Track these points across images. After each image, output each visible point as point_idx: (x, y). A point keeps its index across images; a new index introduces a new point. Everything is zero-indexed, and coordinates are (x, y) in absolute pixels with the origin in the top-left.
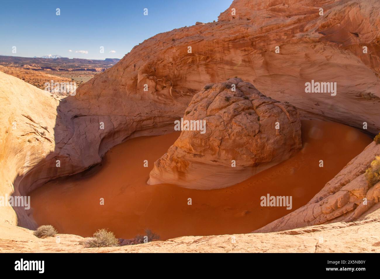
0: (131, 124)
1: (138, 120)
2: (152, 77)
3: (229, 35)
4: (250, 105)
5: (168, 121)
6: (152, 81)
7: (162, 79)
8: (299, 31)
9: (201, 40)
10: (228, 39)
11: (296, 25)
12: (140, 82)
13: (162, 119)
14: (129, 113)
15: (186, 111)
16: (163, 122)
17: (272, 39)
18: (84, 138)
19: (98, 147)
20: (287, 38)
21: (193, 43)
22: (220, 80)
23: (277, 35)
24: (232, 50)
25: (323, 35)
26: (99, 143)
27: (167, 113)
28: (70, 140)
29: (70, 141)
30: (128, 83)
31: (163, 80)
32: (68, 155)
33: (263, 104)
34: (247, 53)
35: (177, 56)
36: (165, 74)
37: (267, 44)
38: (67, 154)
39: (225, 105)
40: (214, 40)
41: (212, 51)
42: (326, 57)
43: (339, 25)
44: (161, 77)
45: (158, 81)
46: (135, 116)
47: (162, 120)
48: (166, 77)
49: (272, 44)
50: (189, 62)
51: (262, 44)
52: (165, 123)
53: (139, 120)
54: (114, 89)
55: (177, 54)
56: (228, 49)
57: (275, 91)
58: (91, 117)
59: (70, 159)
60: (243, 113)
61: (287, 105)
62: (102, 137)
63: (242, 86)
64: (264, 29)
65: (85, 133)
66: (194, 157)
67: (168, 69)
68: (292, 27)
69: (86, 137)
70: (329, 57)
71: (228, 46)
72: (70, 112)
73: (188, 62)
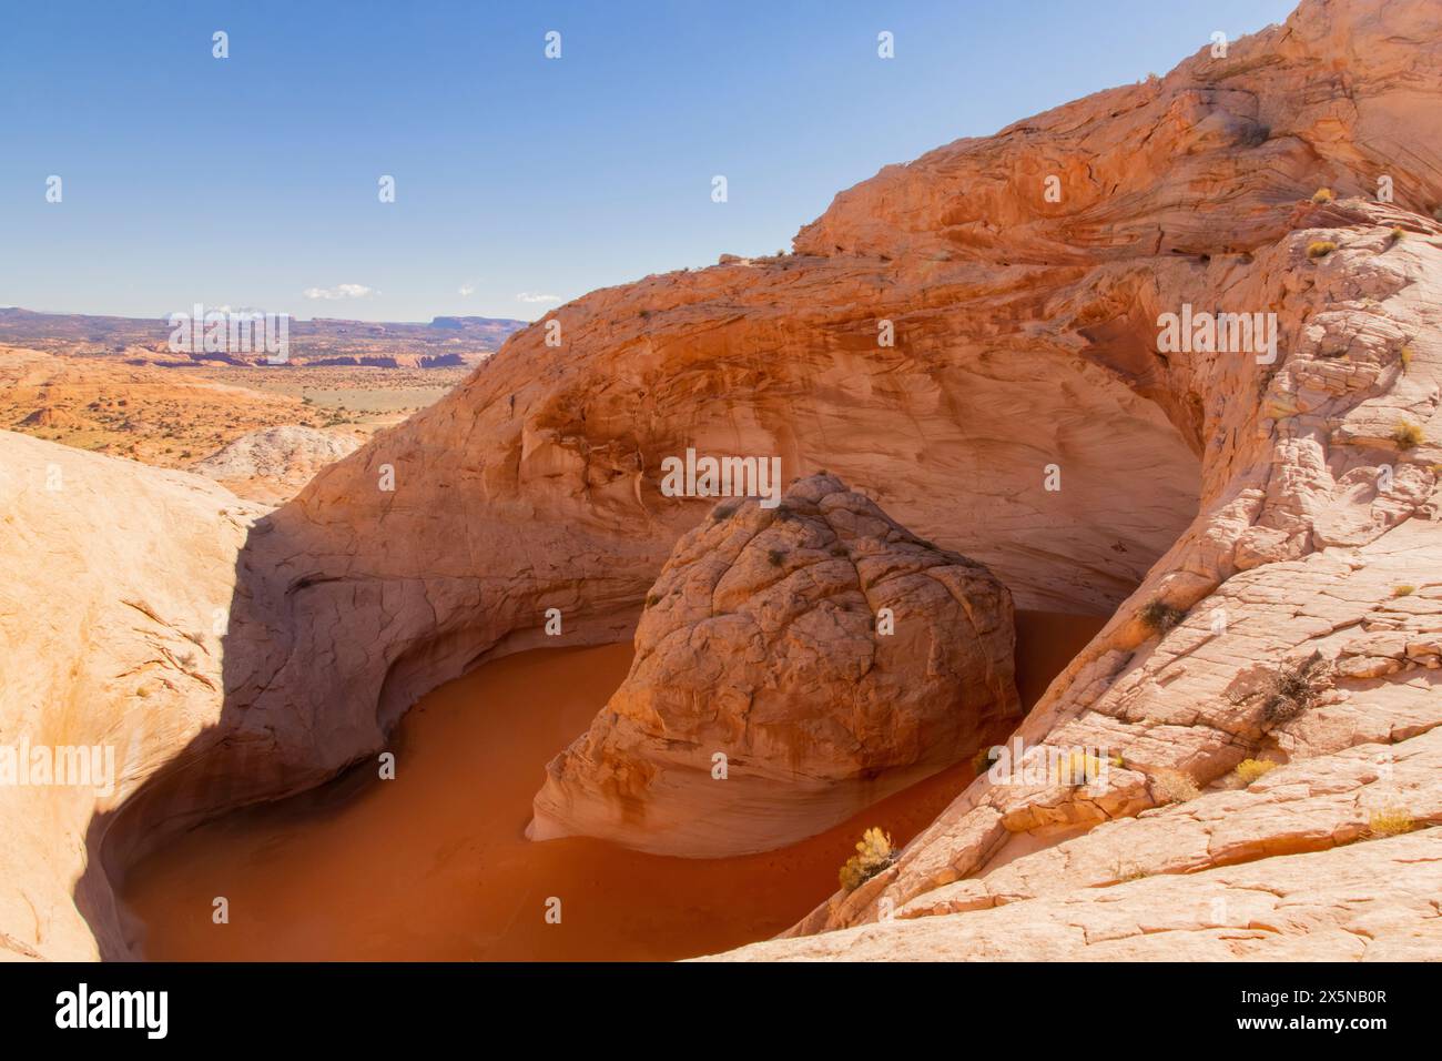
0: (498, 606)
1: (521, 592)
2: (573, 438)
3: (826, 305)
4: (848, 578)
5: (630, 593)
6: (574, 452)
7: (607, 446)
8: (1030, 316)
9: (736, 317)
10: (822, 320)
11: (1022, 294)
12: (531, 456)
13: (609, 588)
14: (489, 569)
15: (650, 593)
16: (612, 595)
17: (957, 328)
18: (329, 661)
19: (375, 695)
20: (999, 333)
21: (709, 326)
22: (807, 452)
23: (971, 319)
24: (837, 356)
25: (1088, 343)
26: (381, 680)
27: (627, 565)
28: (278, 676)
29: (280, 678)
30: (487, 462)
31: (611, 448)
32: (268, 732)
33: (891, 575)
34: (885, 367)
35: (659, 368)
36: (618, 429)
37: (945, 345)
38: (266, 727)
39: (768, 578)
40: (776, 319)
41: (773, 353)
42: (1120, 400)
43: (1124, 317)
44: (605, 438)
45: (595, 452)
46: (512, 579)
47: (607, 591)
48: (620, 438)
49: (960, 345)
50: (698, 387)
51: (929, 342)
52: (620, 599)
53: (526, 591)
54: (441, 482)
55: (656, 364)
56: (826, 350)
57: (989, 495)
58: (353, 583)
59: (276, 743)
60: (824, 605)
61: (966, 577)
62: (392, 657)
63: (832, 509)
64: (930, 295)
65: (333, 645)
66: (669, 749)
67: (628, 411)
68: (1010, 299)
69: (334, 660)
70: (1127, 402)
71: (826, 342)
72: (283, 569)
73: (695, 390)
